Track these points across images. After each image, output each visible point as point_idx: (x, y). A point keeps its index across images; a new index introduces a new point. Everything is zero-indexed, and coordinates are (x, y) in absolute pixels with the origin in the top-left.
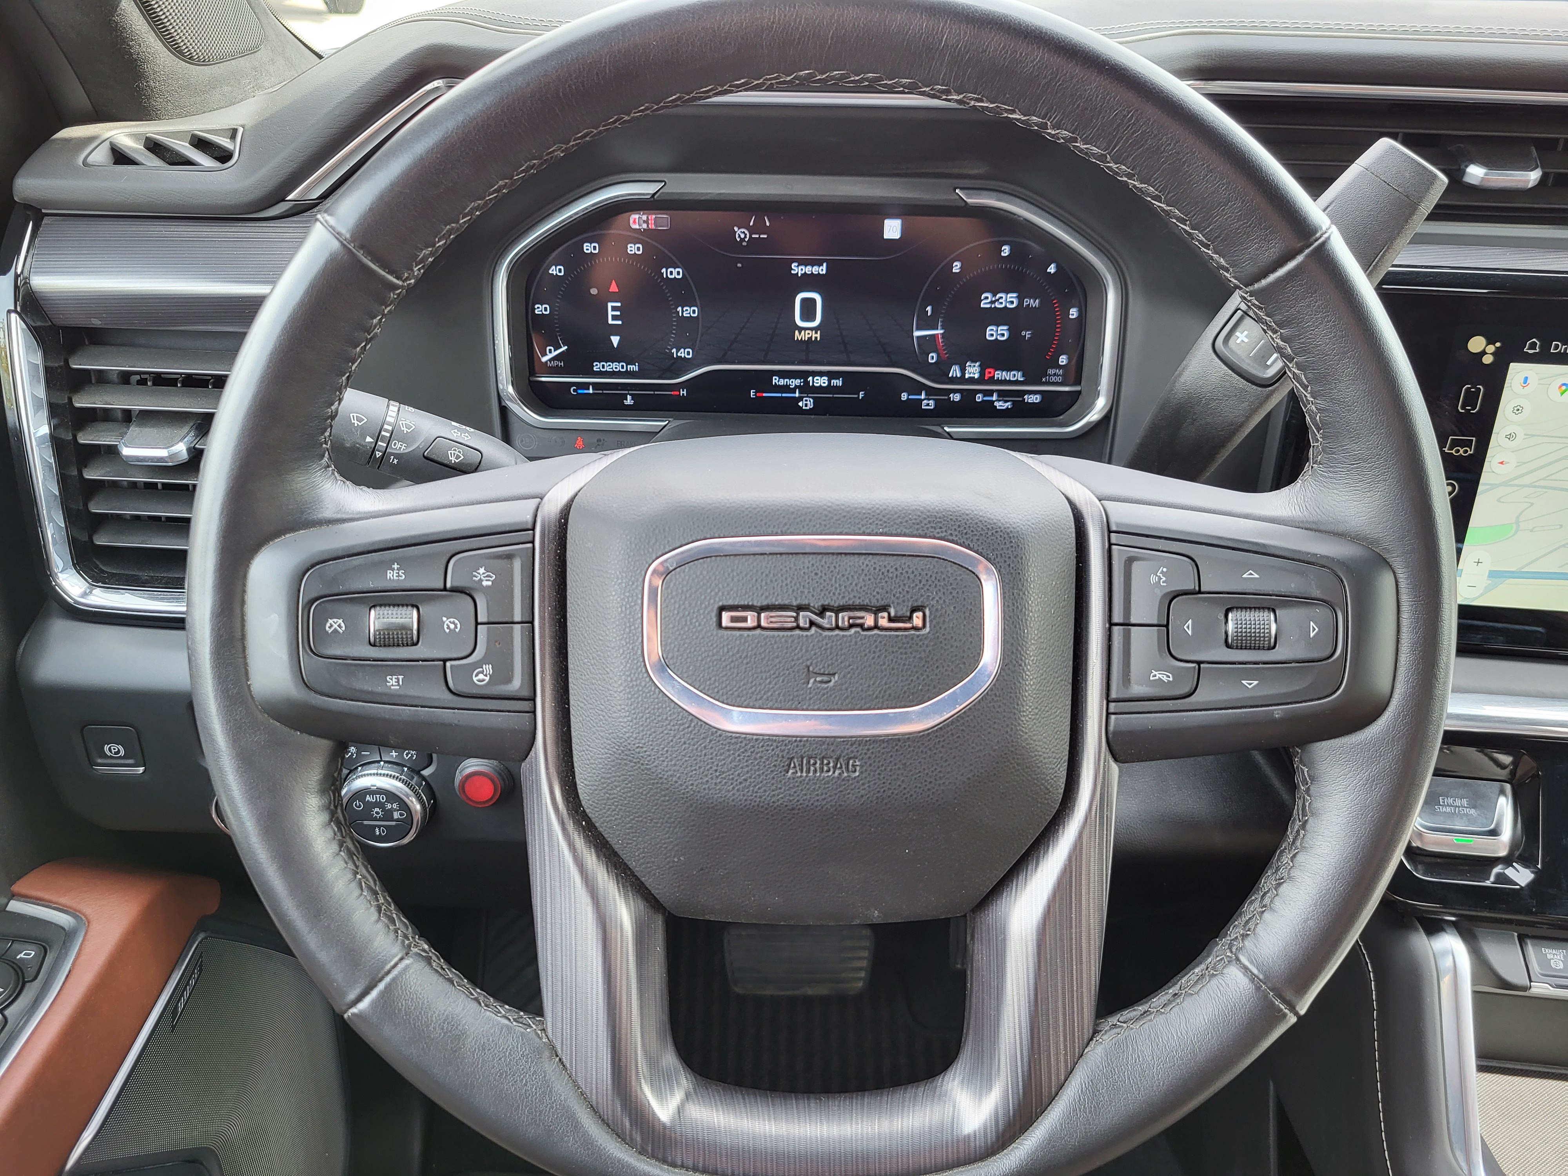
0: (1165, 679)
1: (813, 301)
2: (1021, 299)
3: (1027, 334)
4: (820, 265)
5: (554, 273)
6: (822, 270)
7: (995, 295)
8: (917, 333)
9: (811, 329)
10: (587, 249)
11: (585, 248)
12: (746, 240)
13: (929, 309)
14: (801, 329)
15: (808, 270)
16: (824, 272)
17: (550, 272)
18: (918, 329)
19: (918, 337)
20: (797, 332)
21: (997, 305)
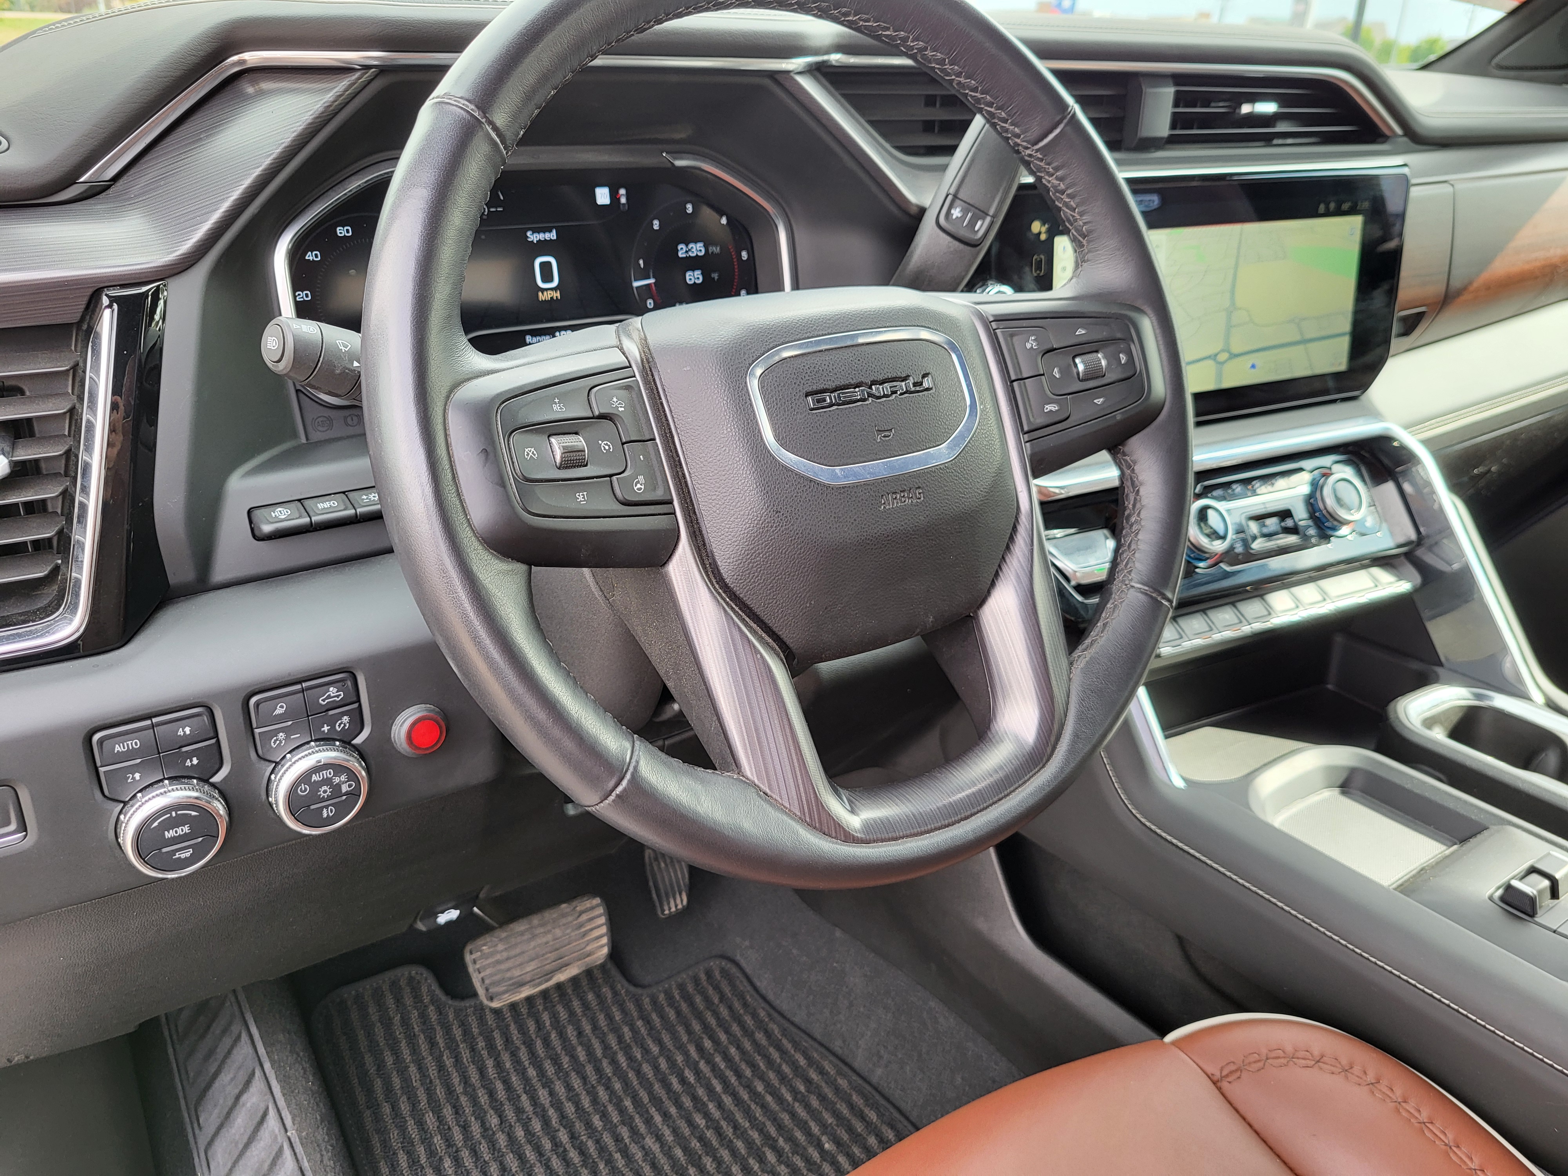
0: (1053, 409)
1: (549, 264)
2: (706, 247)
3: (715, 276)
4: (550, 231)
5: (311, 258)
6: (553, 235)
7: (687, 246)
8: (636, 284)
9: (551, 289)
10: (341, 233)
11: (338, 232)
12: (486, 213)
13: (641, 262)
14: (543, 290)
15: (541, 236)
16: (555, 238)
17: (307, 258)
18: (636, 280)
19: (637, 288)
20: (540, 294)
21: (691, 254)
